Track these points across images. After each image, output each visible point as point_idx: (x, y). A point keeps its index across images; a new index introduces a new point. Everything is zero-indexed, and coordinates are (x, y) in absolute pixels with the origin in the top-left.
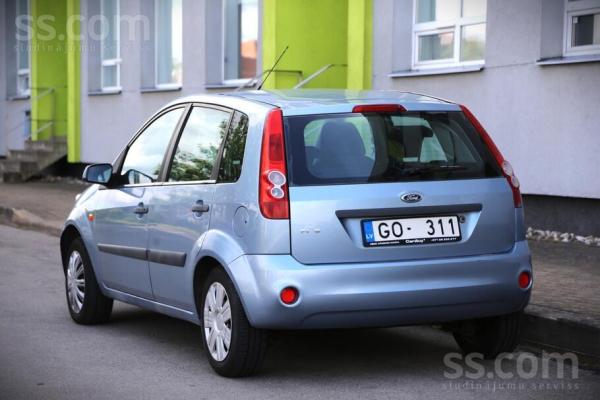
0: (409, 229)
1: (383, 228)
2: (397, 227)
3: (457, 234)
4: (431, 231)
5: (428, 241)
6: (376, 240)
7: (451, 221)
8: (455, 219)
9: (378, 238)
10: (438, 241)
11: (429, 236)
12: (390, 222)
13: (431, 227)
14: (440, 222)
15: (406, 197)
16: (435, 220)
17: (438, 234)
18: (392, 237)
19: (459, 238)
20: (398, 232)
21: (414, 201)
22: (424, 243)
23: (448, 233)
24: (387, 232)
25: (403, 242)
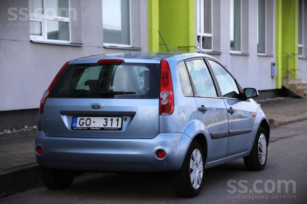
0: (94, 122)
1: (82, 121)
2: (88, 121)
3: (119, 126)
4: (105, 124)
5: (102, 129)
6: (77, 126)
7: (118, 120)
8: (120, 119)
9: (78, 126)
10: (108, 129)
11: (103, 127)
12: (85, 118)
13: (106, 122)
14: (112, 120)
15: (93, 106)
16: (109, 119)
17: (109, 126)
18: (85, 126)
19: (120, 129)
20: (88, 124)
21: (97, 108)
22: (100, 130)
23: (115, 126)
24: (83, 123)
25: (89, 129)
